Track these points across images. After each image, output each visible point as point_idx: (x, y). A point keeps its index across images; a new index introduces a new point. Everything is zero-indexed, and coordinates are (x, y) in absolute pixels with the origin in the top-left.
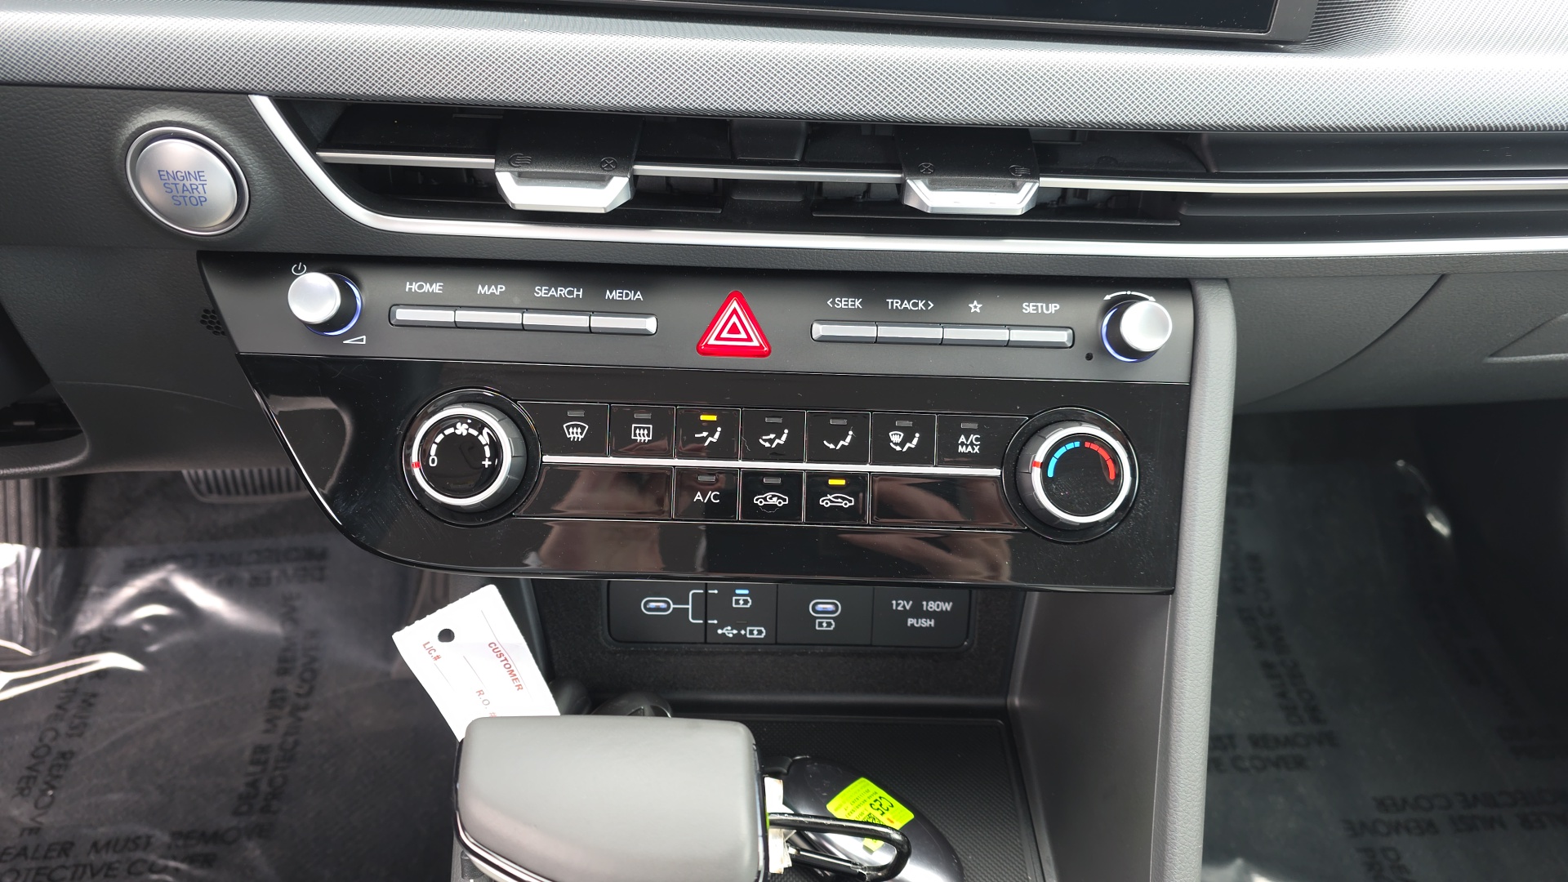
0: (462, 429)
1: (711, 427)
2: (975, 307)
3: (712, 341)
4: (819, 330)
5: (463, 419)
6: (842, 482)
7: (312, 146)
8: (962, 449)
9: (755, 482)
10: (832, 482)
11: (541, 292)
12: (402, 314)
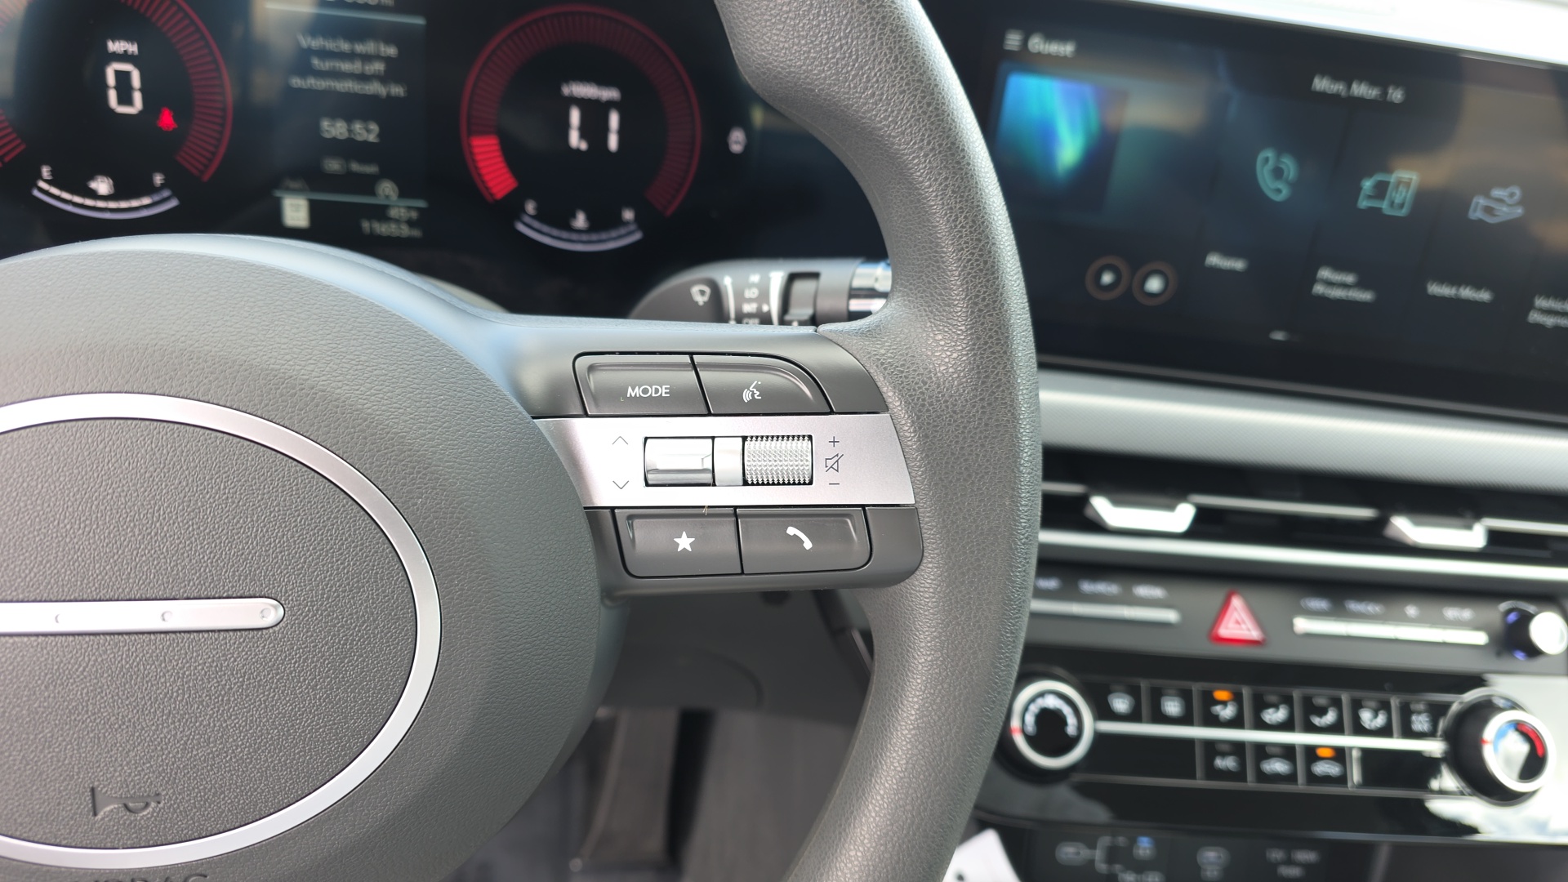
0: (1051, 701)
1: (1226, 704)
2: (1410, 611)
3: (1222, 630)
5: (1050, 692)
6: (1329, 753)
8: (1414, 728)
9: (1263, 751)
10: (1322, 752)
11: (1086, 588)
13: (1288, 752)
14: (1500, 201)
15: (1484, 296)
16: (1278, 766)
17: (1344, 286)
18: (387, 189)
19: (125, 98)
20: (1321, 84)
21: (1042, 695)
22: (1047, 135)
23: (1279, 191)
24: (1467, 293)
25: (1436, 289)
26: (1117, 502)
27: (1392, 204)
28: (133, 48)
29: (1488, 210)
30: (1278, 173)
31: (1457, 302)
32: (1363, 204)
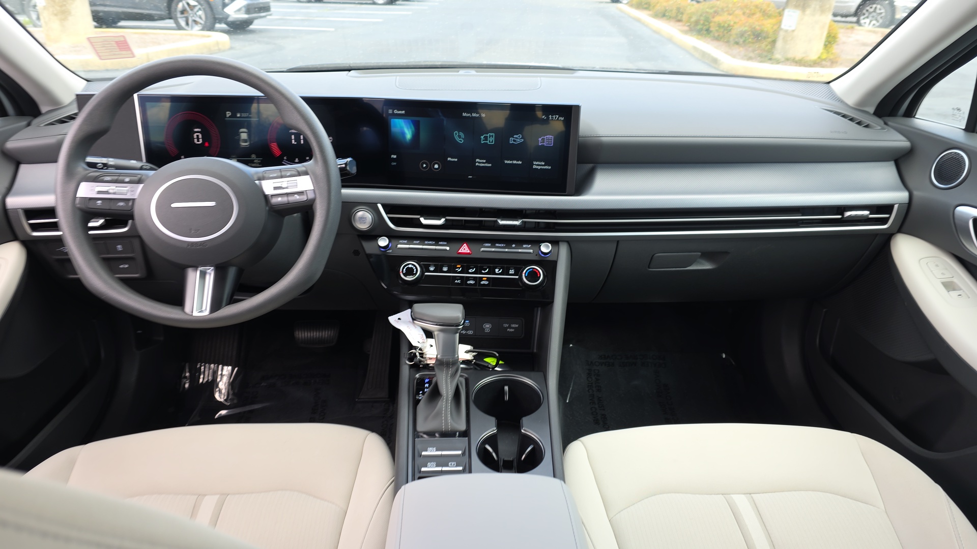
0: (410, 266)
1: (459, 268)
2: (514, 246)
3: (460, 251)
4: (482, 249)
5: (411, 264)
6: (485, 279)
7: (387, 213)
8: (510, 273)
9: (468, 278)
10: (484, 279)
11: (426, 242)
12: (399, 246)
13: (474, 279)
14: (517, 138)
15: (520, 162)
16: (472, 282)
17: (483, 163)
18: (253, 156)
19: (198, 141)
20: (464, 114)
21: (409, 264)
22: (403, 134)
23: (461, 141)
24: (515, 162)
25: (506, 162)
26: (425, 219)
27: (490, 142)
28: (199, 130)
29: (514, 141)
30: (460, 137)
31: (513, 164)
32: (482, 142)
